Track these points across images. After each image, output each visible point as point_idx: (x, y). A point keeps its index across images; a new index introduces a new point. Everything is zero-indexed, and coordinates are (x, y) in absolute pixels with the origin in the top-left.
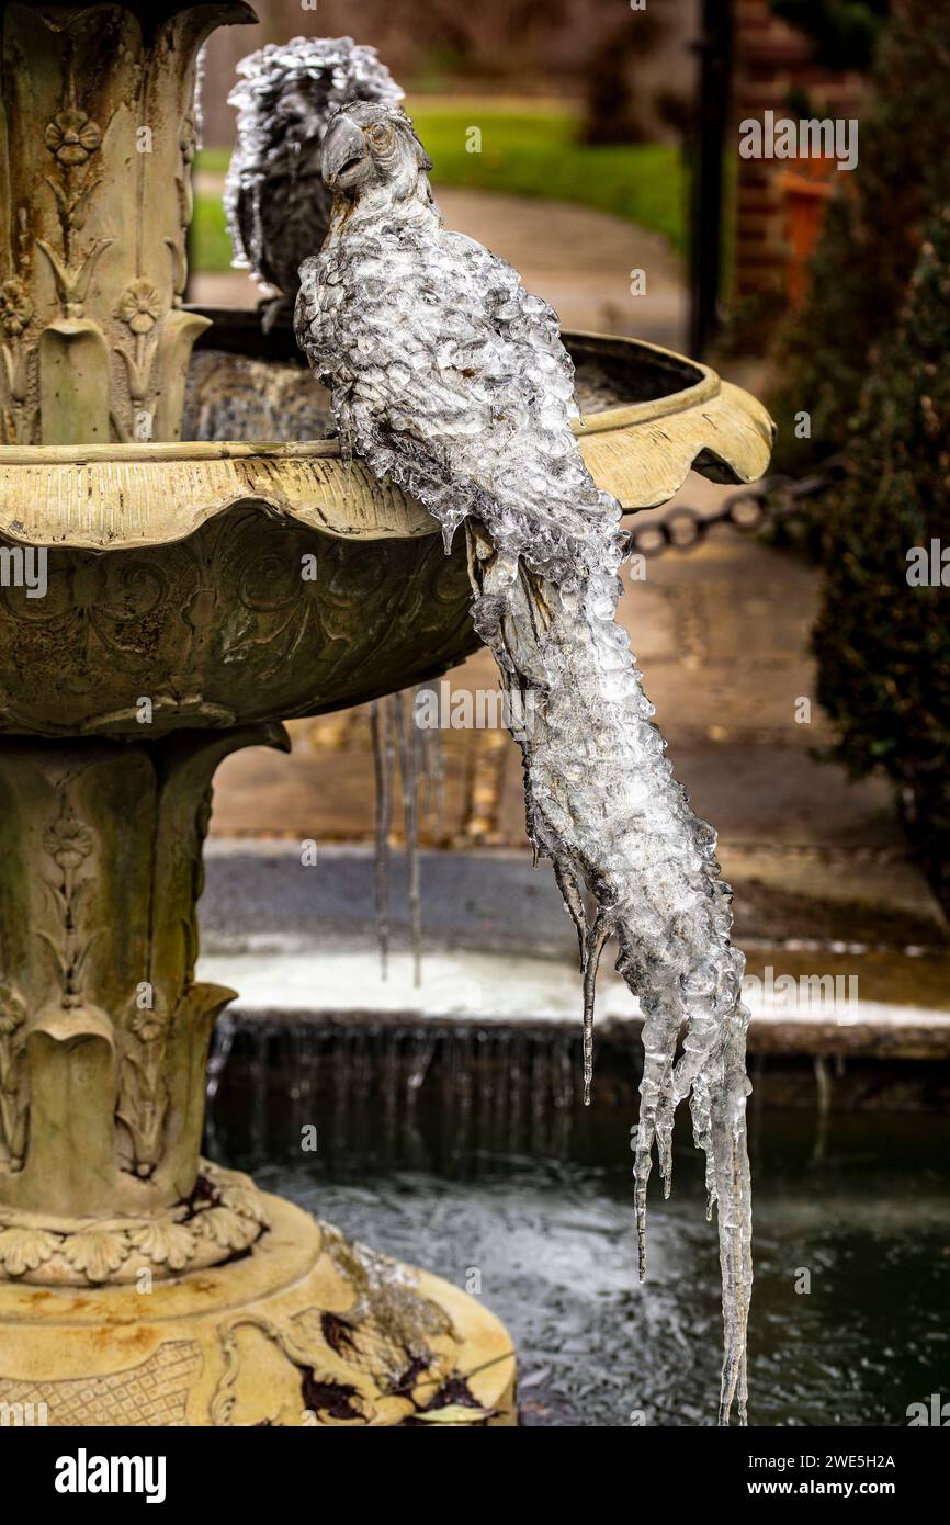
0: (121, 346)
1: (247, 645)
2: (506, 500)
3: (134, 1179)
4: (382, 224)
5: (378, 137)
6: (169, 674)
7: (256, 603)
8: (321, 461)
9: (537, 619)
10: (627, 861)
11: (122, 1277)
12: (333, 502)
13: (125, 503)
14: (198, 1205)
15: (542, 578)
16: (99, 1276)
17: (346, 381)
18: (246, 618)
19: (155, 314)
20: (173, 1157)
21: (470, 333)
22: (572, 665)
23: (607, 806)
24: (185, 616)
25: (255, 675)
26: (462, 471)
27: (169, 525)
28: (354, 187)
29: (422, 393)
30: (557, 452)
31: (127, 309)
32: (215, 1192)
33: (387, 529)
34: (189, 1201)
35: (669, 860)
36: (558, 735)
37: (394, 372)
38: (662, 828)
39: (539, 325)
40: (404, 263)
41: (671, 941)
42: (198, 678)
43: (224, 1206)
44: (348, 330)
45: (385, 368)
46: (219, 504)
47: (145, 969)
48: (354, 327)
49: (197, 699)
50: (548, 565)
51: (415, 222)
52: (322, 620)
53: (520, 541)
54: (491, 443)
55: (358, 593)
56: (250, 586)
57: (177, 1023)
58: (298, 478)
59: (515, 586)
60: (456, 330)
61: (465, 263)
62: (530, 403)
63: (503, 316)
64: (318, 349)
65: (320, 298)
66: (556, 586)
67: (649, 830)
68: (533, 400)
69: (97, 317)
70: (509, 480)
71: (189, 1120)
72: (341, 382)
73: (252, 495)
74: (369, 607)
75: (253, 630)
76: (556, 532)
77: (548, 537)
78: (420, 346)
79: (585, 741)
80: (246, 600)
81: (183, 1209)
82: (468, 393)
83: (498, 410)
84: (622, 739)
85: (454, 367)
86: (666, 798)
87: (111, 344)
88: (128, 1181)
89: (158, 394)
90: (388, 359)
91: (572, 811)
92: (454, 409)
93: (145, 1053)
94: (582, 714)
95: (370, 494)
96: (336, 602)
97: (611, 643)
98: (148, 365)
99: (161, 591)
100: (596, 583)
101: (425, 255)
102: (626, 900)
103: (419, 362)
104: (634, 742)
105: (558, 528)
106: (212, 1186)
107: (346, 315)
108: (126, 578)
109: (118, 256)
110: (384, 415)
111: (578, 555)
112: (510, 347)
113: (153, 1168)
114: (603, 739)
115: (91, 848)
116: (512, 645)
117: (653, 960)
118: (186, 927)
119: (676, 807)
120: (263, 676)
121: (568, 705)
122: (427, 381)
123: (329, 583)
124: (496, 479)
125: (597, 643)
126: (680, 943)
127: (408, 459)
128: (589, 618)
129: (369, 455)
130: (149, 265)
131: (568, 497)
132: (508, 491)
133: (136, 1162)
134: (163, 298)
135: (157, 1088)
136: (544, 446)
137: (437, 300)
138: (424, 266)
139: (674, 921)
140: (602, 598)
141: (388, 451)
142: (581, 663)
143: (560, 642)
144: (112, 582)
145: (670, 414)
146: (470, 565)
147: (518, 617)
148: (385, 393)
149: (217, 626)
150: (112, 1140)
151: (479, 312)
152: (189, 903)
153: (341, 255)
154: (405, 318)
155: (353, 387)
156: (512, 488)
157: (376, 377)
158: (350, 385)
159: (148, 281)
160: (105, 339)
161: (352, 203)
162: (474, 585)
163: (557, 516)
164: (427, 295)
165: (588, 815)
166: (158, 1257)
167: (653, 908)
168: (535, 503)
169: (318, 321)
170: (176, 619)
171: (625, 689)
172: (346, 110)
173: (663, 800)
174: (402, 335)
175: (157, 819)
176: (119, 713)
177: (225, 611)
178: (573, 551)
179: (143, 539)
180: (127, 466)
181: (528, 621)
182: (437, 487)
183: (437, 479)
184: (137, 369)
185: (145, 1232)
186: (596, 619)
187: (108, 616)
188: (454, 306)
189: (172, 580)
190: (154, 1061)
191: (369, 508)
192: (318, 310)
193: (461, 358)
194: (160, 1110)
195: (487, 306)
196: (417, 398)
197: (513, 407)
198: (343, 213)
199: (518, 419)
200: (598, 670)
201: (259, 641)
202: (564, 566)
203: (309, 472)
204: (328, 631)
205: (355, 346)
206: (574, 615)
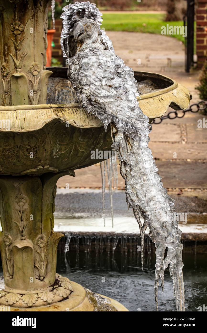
0: (31, 79)
1: (59, 153)
2: (120, 118)
3: (40, 281)
4: (89, 49)
5: (88, 27)
6: (41, 161)
7: (61, 143)
8: (75, 108)
9: (128, 147)
10: (151, 208)
11: (36, 305)
12: (78, 119)
13: (25, 120)
14: (55, 287)
15: (129, 137)
16: (31, 305)
17: (80, 89)
18: (59, 147)
19: (39, 71)
20: (49, 275)
21: (110, 76)
22: (137, 159)
23: (146, 194)
24: (43, 147)
25: (62, 161)
26: (109, 111)
27: (36, 126)
28: (82, 40)
29: (99, 91)
30: (133, 105)
31: (32, 70)
32: (60, 283)
33: (91, 125)
34: (53, 286)
35: (162, 208)
36: (134, 177)
37: (92, 86)
38: (160, 200)
39: (128, 73)
40: (94, 59)
41: (162, 228)
42: (48, 162)
43: (62, 287)
44: (80, 76)
45: (89, 85)
46: (49, 120)
47: (41, 230)
48: (82, 75)
49: (48, 166)
50: (131, 134)
51: (97, 48)
52: (78, 147)
53: (124, 128)
54: (116, 104)
55: (86, 140)
56: (59, 139)
57: (49, 243)
58: (69, 113)
59: (123, 139)
60: (107, 75)
61: (110, 58)
62: (126, 93)
63: (119, 71)
64: (73, 81)
65: (73, 68)
66: (133, 139)
67: (157, 200)
68: (127, 92)
69: (24, 72)
70: (120, 112)
71: (53, 266)
72: (79, 89)
73: (57, 118)
74: (90, 143)
75: (60, 150)
76: (132, 126)
77: (130, 127)
78: (98, 79)
79: (140, 178)
80: (58, 143)
81: (52, 287)
82: (110, 91)
83: (118, 95)
84: (149, 178)
85: (106, 85)
86: (161, 192)
87: (28, 78)
88: (38, 281)
89: (40, 90)
90: (90, 83)
91: (137, 196)
92: (107, 95)
93: (41, 250)
94: (139, 171)
95: (87, 116)
96: (81, 142)
97: (146, 153)
98: (37, 83)
99: (37, 141)
100: (143, 138)
101: (99, 57)
102: (151, 218)
103: (98, 84)
104: (153, 178)
105: (133, 125)
106: (59, 281)
107: (80, 72)
108: (28, 138)
109: (29, 57)
110: (89, 97)
111: (138, 131)
112: (121, 79)
113: (44, 278)
114: (145, 178)
115: (26, 201)
116: (122, 154)
117: (158, 233)
118: (50, 219)
119: (164, 194)
120: (64, 161)
121: (136, 169)
122: (100, 88)
123: (79, 137)
124: (117, 113)
125: (143, 153)
126: (165, 229)
127: (95, 108)
128: (141, 147)
129: (86, 107)
130: (37, 59)
131: (136, 117)
132: (120, 116)
133: (40, 277)
134: (41, 67)
135: (44, 259)
136: (129, 104)
137: (102, 68)
138: (99, 59)
139: (163, 223)
140: (144, 142)
141: (91, 106)
142: (139, 158)
143: (134, 153)
144: (25, 139)
145: (164, 93)
146: (112, 134)
147: (123, 147)
148: (90, 91)
149: (51, 149)
150: (33, 271)
151: (113, 71)
152: (51, 213)
153: (79, 57)
154: (94, 73)
155: (82, 90)
156: (121, 115)
157: (87, 87)
158: (81, 90)
159: (37, 63)
160: (26, 77)
161: (82, 44)
162: (113, 139)
163: (133, 122)
164: (100, 67)
165: (141, 197)
166: (45, 300)
167: (158, 220)
168: (127, 118)
169: (73, 74)
170: (41, 148)
171: (150, 165)
172: (80, 21)
173: (160, 193)
174: (94, 77)
175: (42, 194)
176: (29, 170)
177: (53, 145)
178: (137, 130)
179: (30, 129)
180: (26, 111)
181: (126, 148)
182: (103, 115)
183: (103, 113)
184: (35, 84)
185: (42, 293)
186: (143, 147)
187: (24, 147)
188: (106, 69)
189: (40, 138)
190: (43, 252)
191: (87, 120)
192: (73, 71)
193: (108, 82)
194: (45, 264)
195: (115, 69)
196: (97, 93)
197: (121, 94)
198: (80, 46)
199: (123, 97)
200: (143, 160)
201: (62, 152)
202: (135, 134)
203: (72, 111)
204: (79, 150)
205: (82, 80)
206: (137, 146)
